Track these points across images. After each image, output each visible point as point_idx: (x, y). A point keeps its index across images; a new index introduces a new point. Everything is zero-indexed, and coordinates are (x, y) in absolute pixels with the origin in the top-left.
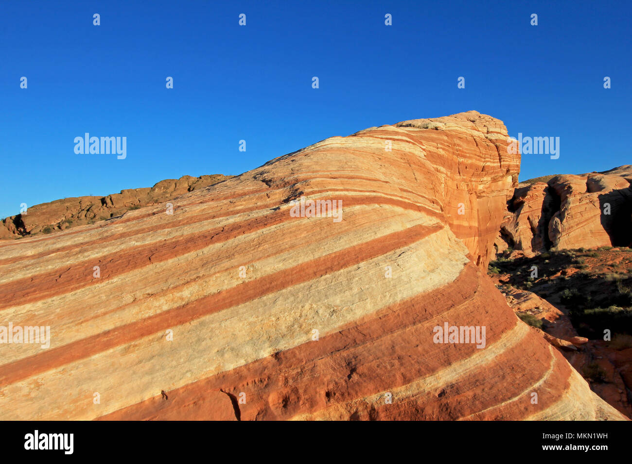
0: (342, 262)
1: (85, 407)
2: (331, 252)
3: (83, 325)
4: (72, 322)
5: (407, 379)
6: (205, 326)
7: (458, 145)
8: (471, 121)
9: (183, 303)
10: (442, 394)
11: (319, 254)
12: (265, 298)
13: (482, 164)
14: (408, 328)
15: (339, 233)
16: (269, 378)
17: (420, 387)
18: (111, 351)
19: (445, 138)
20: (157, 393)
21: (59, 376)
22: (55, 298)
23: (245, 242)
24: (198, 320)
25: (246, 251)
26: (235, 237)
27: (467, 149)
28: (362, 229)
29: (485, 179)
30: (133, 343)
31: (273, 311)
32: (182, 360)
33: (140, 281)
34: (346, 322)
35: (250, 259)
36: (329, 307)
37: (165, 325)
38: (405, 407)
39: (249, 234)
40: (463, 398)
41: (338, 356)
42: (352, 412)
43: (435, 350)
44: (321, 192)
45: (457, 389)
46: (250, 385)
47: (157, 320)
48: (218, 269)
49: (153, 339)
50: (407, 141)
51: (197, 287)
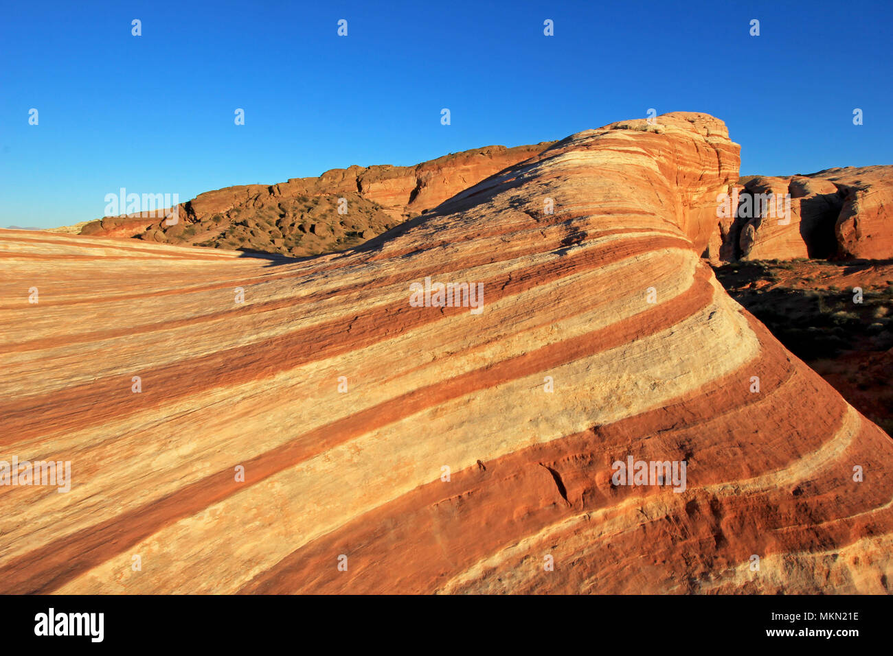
0: (652, 326)
1: (407, 475)
2: (638, 312)
3: (388, 384)
4: (375, 381)
5: (755, 471)
6: (513, 392)
7: (680, 152)
8: (689, 121)
9: (486, 364)
10: (798, 492)
11: (626, 314)
12: (575, 364)
13: (700, 172)
14: (741, 408)
15: (640, 287)
16: (592, 455)
17: (771, 482)
18: (419, 414)
19: (667, 143)
20: (473, 462)
21: (376, 440)
22: (353, 353)
23: (541, 295)
24: (506, 385)
25: (546, 307)
26: (529, 289)
27: (687, 156)
28: (661, 282)
29: (701, 189)
30: (440, 406)
31: (587, 380)
32: (495, 428)
33: (436, 337)
34: (670, 398)
35: (553, 318)
36: (649, 378)
37: (470, 387)
38: (754, 502)
39: (543, 286)
40: (824, 499)
41: (667, 436)
42: (689, 500)
43: (777, 437)
44: (606, 235)
45: (815, 488)
46: (571, 461)
47: (461, 382)
48: (519, 327)
49: (459, 403)
50: (644, 154)
51: (499, 348)
